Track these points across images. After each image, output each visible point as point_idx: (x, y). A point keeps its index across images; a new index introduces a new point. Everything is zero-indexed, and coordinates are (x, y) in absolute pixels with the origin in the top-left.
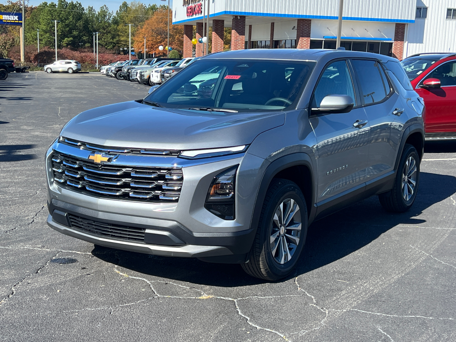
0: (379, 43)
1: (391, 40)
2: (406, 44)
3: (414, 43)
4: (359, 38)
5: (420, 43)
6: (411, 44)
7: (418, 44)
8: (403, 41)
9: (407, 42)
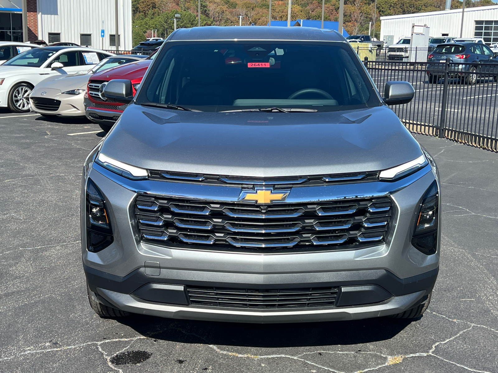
0: (10, 13)
1: (21, 10)
2: (39, 16)
3: (48, 14)
4: (3, 9)
5: (55, 15)
6: (45, 15)
7: (53, 16)
8: (36, 12)
9: (40, 13)
